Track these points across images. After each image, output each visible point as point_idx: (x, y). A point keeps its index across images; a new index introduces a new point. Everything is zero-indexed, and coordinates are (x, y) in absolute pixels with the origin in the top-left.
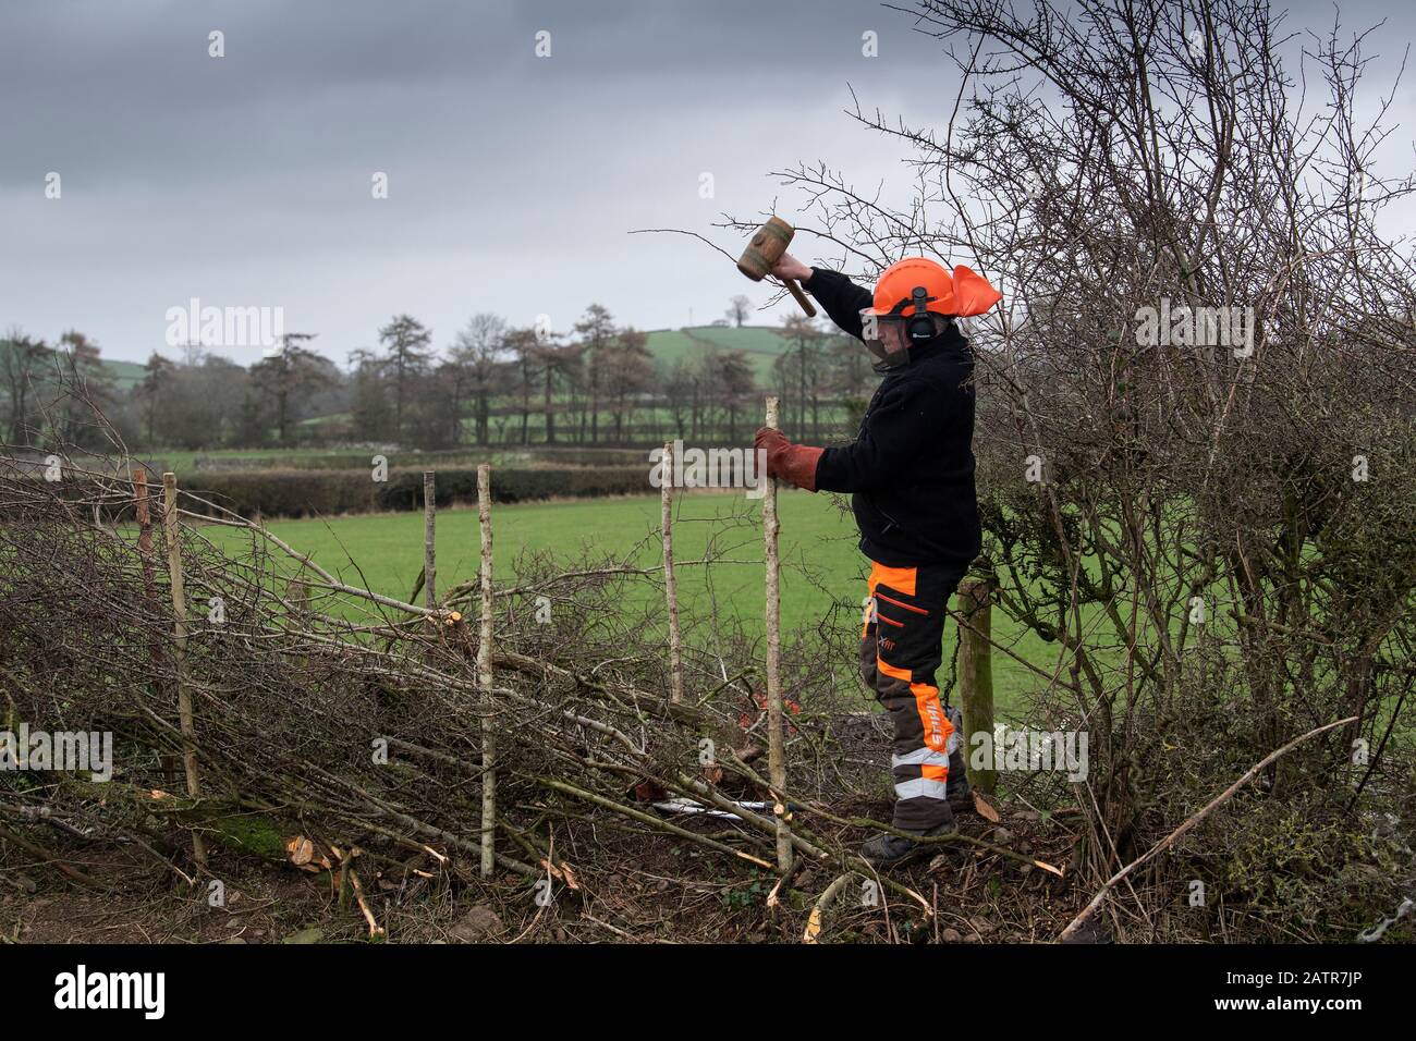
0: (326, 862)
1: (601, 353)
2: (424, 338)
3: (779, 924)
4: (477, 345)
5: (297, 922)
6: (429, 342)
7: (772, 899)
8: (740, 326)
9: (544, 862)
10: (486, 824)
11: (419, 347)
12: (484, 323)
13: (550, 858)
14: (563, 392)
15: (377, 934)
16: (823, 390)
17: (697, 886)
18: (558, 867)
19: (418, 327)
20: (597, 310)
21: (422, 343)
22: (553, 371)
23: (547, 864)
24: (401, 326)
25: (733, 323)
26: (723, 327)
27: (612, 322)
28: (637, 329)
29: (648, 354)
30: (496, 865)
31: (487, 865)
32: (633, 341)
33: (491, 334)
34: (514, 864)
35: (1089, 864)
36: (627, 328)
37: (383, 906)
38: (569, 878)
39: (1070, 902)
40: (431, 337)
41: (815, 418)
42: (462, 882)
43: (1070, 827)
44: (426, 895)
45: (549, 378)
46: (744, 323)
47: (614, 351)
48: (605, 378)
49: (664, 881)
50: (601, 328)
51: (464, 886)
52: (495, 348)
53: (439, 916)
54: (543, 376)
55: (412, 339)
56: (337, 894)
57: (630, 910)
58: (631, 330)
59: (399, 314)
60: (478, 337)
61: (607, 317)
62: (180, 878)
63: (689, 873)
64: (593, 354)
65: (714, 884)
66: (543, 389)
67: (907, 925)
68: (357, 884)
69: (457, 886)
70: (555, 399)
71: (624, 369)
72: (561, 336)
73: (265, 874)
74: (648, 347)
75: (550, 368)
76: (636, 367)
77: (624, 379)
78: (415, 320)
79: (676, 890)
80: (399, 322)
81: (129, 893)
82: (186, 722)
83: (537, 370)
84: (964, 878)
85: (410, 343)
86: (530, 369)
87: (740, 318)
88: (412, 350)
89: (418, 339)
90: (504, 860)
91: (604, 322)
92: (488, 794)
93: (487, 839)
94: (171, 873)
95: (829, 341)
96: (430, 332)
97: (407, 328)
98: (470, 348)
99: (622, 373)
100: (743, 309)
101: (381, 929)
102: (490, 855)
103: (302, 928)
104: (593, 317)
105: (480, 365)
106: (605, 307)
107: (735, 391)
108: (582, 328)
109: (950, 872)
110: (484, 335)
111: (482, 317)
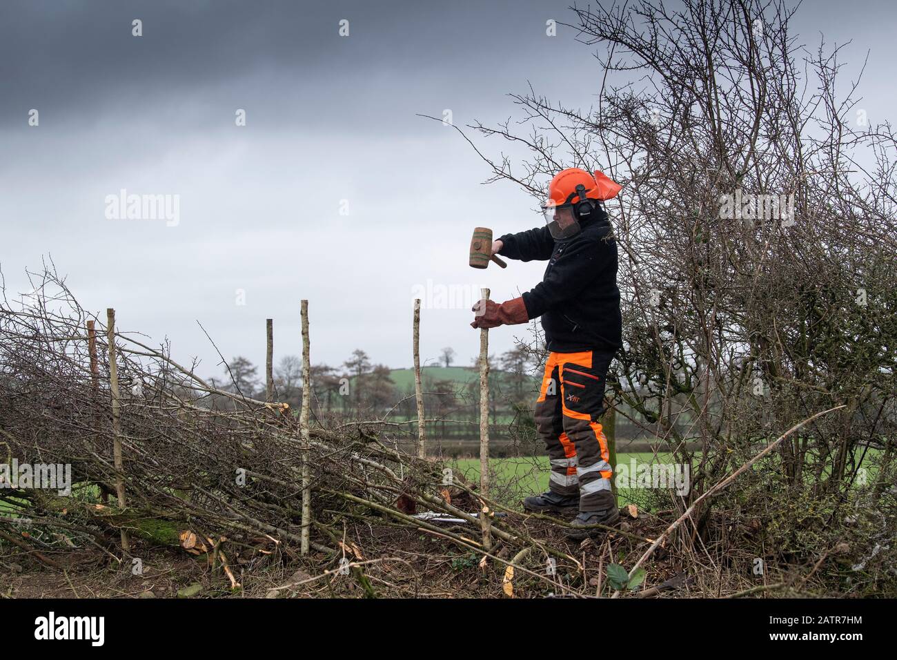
0: (204, 548)
1: (362, 380)
2: (253, 371)
3: (488, 577)
4: (285, 375)
5: (185, 582)
6: (256, 374)
7: (483, 563)
8: (448, 366)
9: (341, 543)
10: (305, 522)
11: (249, 376)
12: (290, 361)
13: (344, 540)
14: (338, 405)
15: (236, 587)
16: (499, 404)
17: (436, 558)
18: (350, 546)
19: (248, 364)
20: (359, 353)
21: (251, 374)
22: (332, 391)
23: (343, 545)
24: (238, 363)
25: (444, 365)
26: (438, 367)
27: (369, 361)
28: (384, 365)
29: (392, 382)
30: (311, 548)
31: (305, 548)
32: (382, 373)
33: (293, 368)
34: (322, 548)
35: (680, 539)
36: (378, 364)
37: (240, 573)
38: (356, 553)
39: (667, 563)
40: (257, 371)
41: (494, 422)
42: (289, 557)
43: (667, 521)
44: (267, 566)
45: (330, 395)
46: (450, 365)
47: (370, 379)
48: (364, 396)
49: (416, 556)
50: (362, 365)
51: (290, 560)
52: (296, 377)
53: (275, 576)
54: (326, 394)
55: (245, 371)
56: (210, 567)
57: (394, 572)
58: (381, 366)
59: (237, 356)
60: (285, 370)
61: (366, 358)
62: (113, 560)
63: (431, 552)
64: (357, 380)
65: (447, 556)
66: (325, 404)
67: (567, 576)
68: (223, 558)
69: (286, 559)
70: (334, 410)
71: (377, 390)
72: (337, 370)
73: (165, 557)
74: (391, 377)
75: (330, 390)
76: (384, 389)
77: (377, 396)
78: (246, 360)
79: (423, 561)
80: (237, 361)
81: (80, 571)
82: (118, 462)
83: (322, 391)
84: (602, 552)
85: (244, 374)
86: (317, 391)
87: (448, 361)
88: (245, 378)
89: (249, 371)
90: (315, 546)
91: (364, 360)
92: (306, 503)
93: (305, 531)
94: (107, 557)
95: (502, 373)
96: (256, 368)
97: (242, 365)
98: (280, 377)
99: (374, 393)
100: (450, 356)
101: (238, 584)
102: (306, 542)
103: (189, 585)
104: (357, 358)
105: (287, 388)
106: (364, 351)
107: (445, 405)
108: (349, 365)
109: (593, 548)
110: (290, 369)
111: (289, 358)
